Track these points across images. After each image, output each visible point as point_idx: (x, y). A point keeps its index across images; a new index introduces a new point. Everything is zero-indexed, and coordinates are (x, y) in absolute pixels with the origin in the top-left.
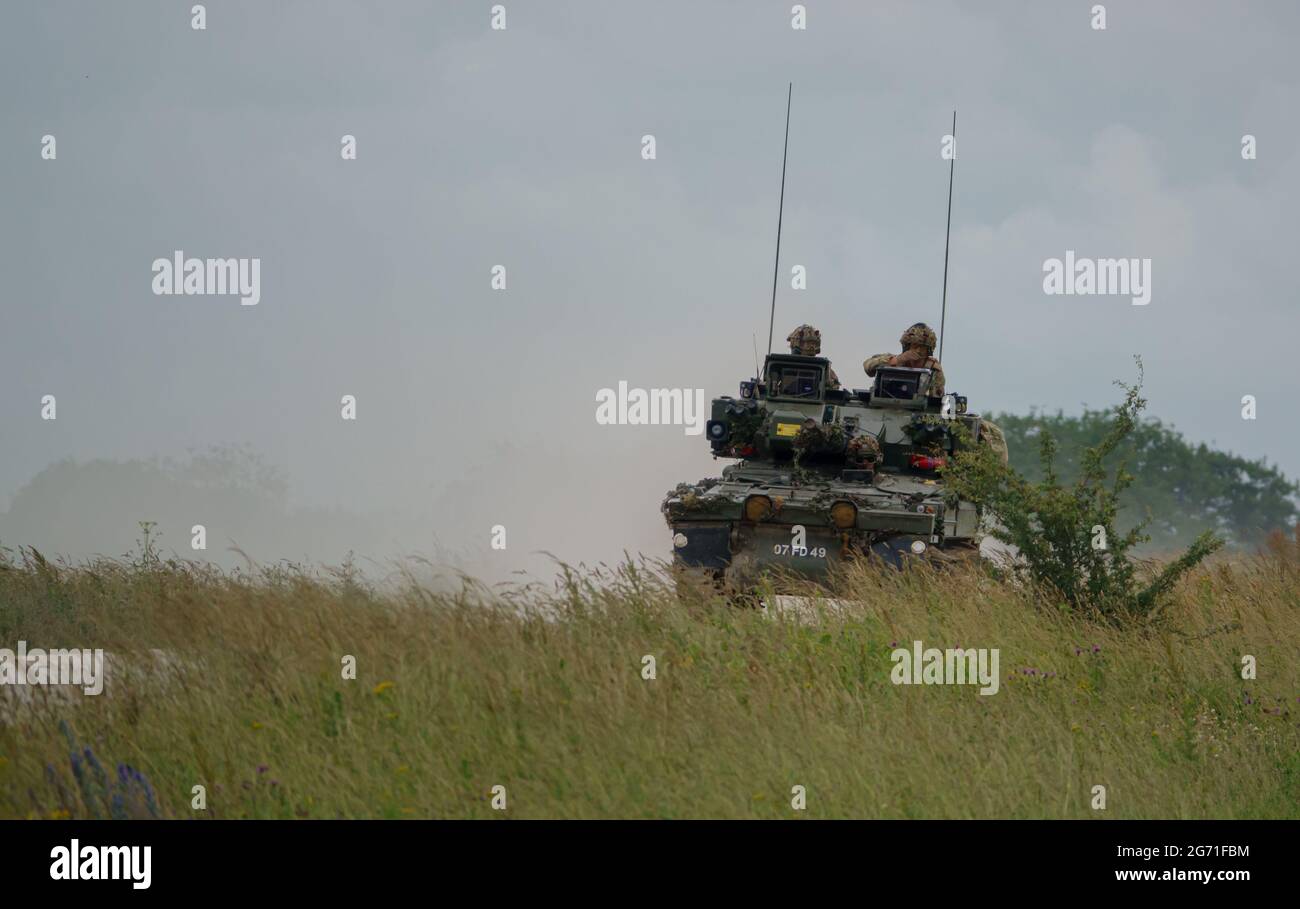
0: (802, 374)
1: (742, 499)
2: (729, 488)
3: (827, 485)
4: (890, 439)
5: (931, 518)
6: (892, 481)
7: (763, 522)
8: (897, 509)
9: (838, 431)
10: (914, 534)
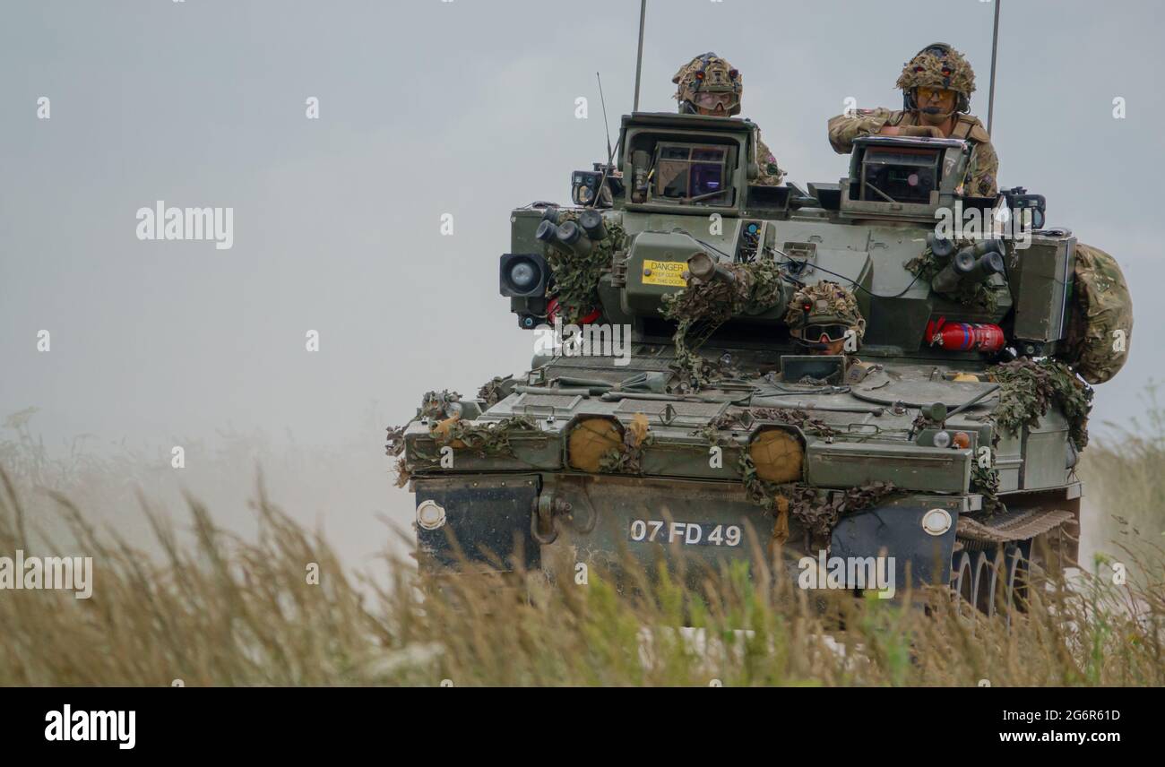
0: (696, 154)
1: (560, 425)
2: (536, 400)
3: (748, 390)
4: (883, 288)
5: (963, 459)
6: (884, 377)
7: (604, 472)
8: (890, 441)
9: (768, 275)
10: (931, 493)
